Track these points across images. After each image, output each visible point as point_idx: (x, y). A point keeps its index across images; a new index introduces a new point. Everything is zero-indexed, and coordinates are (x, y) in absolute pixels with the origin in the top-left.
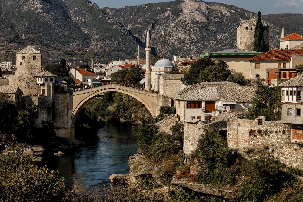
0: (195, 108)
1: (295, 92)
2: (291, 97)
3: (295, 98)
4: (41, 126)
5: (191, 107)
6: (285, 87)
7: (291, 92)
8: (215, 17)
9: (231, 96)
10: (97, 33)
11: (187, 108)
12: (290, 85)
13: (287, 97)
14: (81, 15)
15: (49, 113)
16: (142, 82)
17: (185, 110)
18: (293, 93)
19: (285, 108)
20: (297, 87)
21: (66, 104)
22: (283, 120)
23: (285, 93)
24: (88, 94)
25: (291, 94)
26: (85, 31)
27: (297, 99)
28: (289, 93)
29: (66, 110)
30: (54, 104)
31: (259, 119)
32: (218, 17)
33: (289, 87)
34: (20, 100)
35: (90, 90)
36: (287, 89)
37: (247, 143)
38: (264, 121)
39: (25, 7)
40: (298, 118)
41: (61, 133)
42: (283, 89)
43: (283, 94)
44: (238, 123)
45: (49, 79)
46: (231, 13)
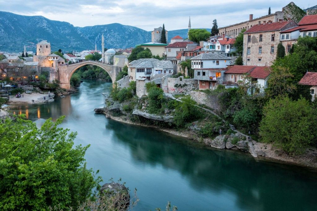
0: (141, 72)
1: (200, 63)
2: (197, 66)
3: (200, 66)
4: (52, 83)
5: (138, 72)
6: (194, 60)
7: (197, 63)
8: (127, 32)
9: (160, 65)
10: (74, 38)
11: (137, 72)
12: (197, 59)
13: (195, 66)
14: (66, 30)
15: (56, 76)
16: (100, 60)
17: (136, 73)
18: (198, 63)
19: (196, 72)
20: (201, 60)
21: (65, 71)
22: (195, 78)
23: (194, 63)
24: (76, 66)
25: (197, 64)
26: (68, 37)
27: (201, 67)
28: (196, 63)
29: (65, 74)
30: (58, 71)
31: (180, 78)
32: (129, 32)
33: (196, 60)
34: (40, 69)
35: (78, 64)
36: (195, 61)
37: (174, 91)
38: (183, 79)
39: (38, 26)
40: (204, 77)
41: (63, 86)
42: (192, 61)
43: (192, 64)
44: (168, 80)
45: (55, 58)
46: (134, 30)
